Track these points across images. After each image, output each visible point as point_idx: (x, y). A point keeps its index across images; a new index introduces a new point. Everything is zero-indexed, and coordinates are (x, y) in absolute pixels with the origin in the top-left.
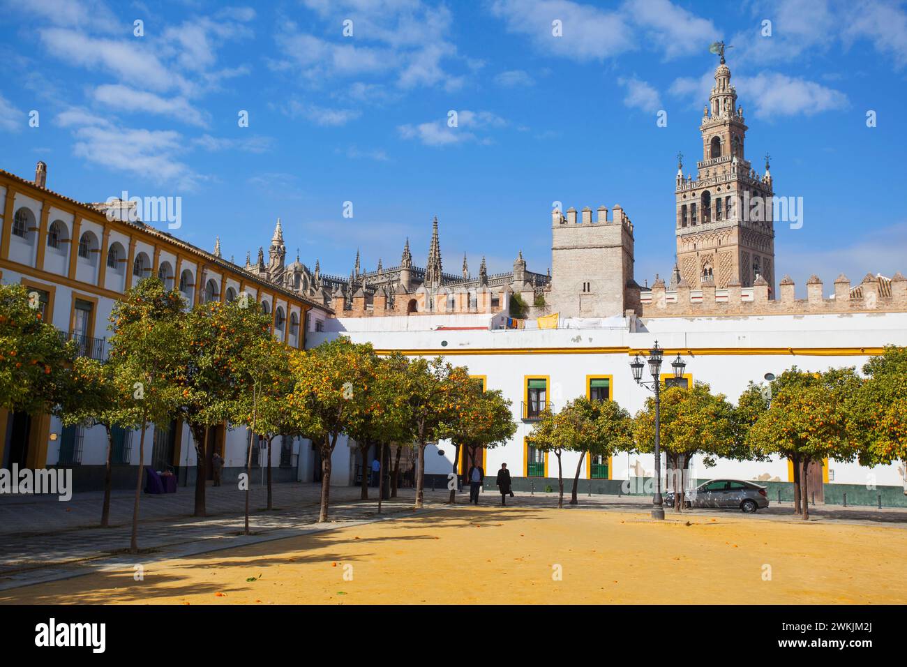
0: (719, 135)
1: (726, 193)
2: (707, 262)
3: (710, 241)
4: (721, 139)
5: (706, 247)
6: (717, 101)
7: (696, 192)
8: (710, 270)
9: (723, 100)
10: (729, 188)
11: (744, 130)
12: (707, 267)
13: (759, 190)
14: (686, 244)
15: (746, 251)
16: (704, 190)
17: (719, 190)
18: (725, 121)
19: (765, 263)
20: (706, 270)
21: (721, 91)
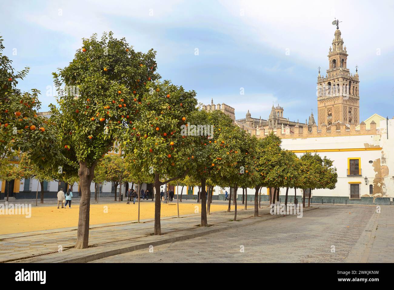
0: (335, 59)
1: (337, 82)
2: (330, 111)
3: (331, 102)
4: (336, 60)
5: (329, 105)
6: (335, 44)
7: (325, 83)
8: (331, 114)
9: (337, 44)
10: (338, 80)
11: (347, 56)
12: (330, 113)
13: (352, 80)
14: (321, 104)
15: (346, 105)
16: (328, 82)
17: (334, 81)
18: (338, 53)
19: (354, 110)
20: (329, 114)
21: (337, 41)
